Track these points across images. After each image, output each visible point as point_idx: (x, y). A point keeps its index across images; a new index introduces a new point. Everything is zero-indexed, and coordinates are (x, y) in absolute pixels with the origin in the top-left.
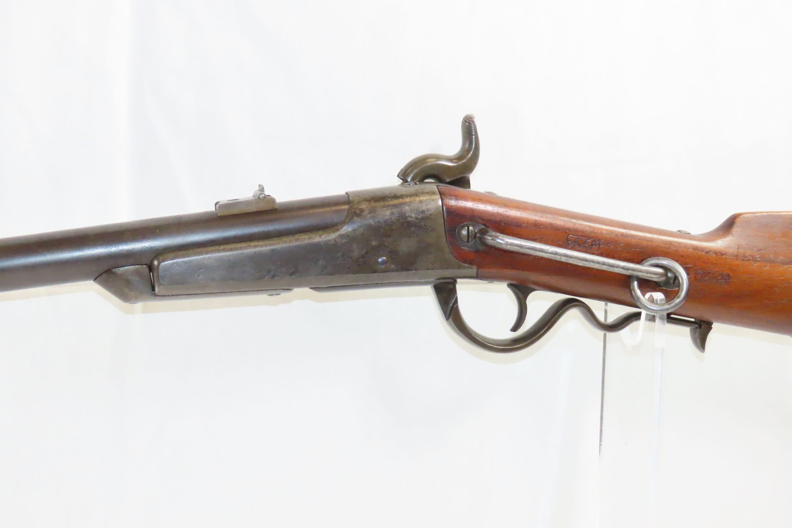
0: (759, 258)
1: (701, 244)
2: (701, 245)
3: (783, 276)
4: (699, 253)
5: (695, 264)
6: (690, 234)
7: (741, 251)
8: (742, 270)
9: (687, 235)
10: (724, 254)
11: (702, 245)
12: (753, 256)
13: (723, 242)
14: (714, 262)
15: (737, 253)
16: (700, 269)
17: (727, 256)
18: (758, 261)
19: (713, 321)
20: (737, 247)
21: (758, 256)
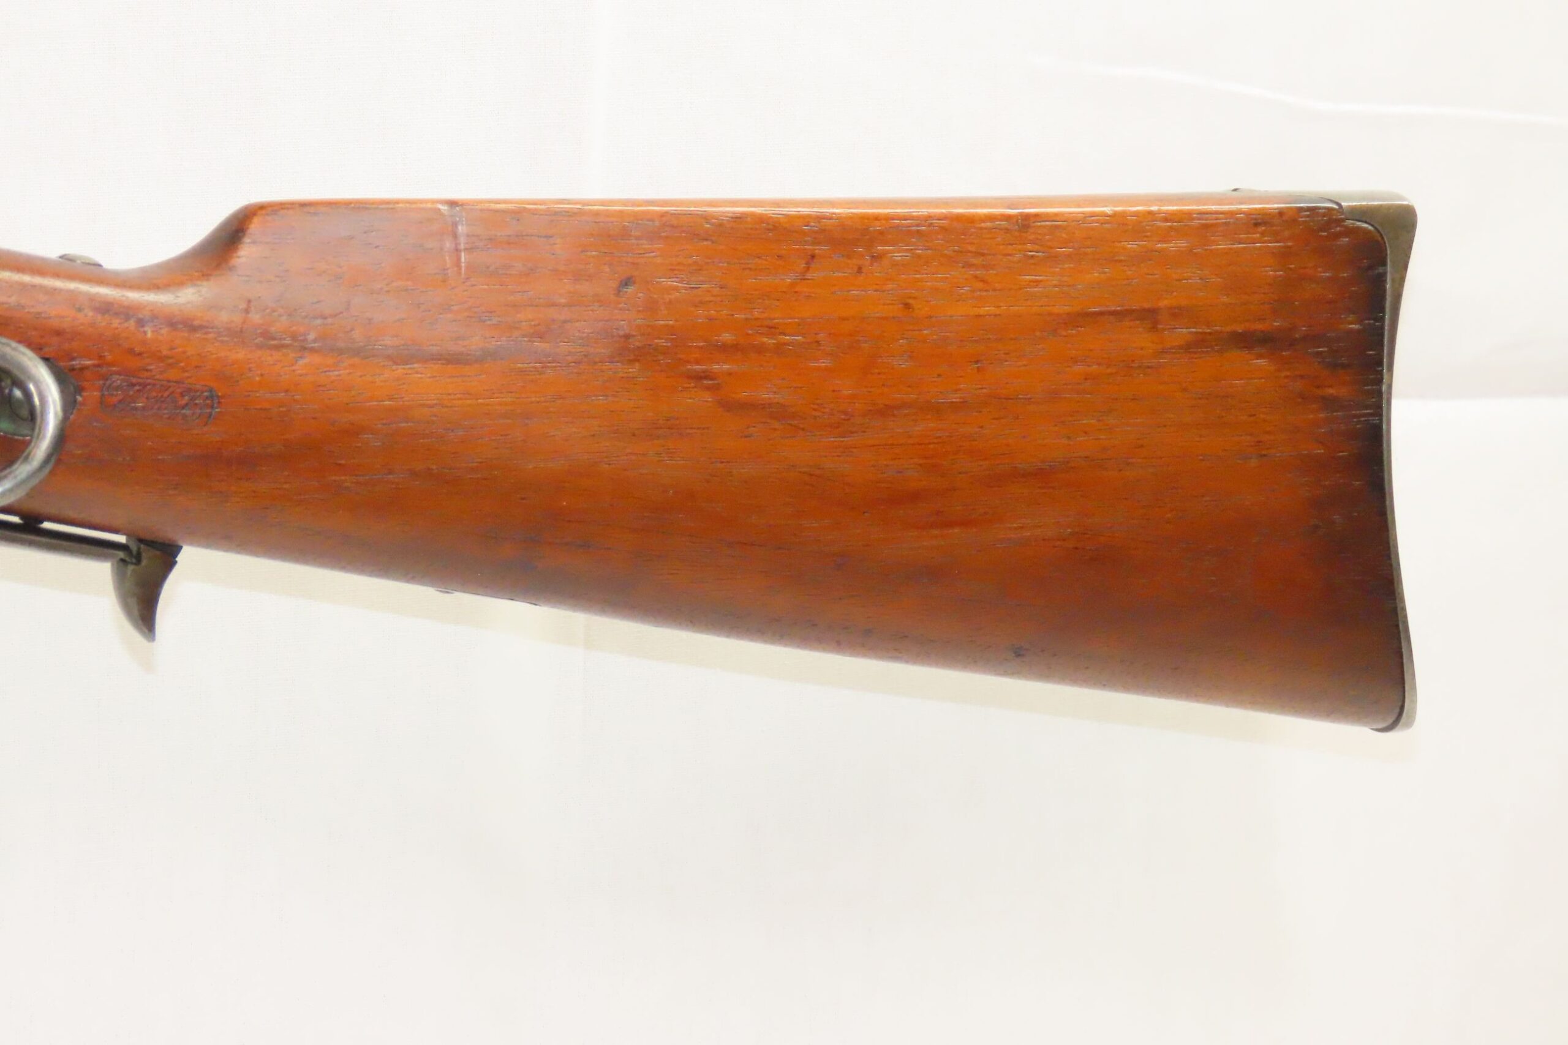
0: (315, 341)
1: (123, 296)
2: (124, 298)
3: (391, 399)
4: (116, 323)
5: (101, 357)
6: (100, 266)
7: (256, 317)
8: (257, 379)
9: (92, 272)
10: (201, 327)
11: (127, 297)
12: (294, 337)
13: (199, 291)
14: (165, 352)
15: (244, 322)
16: (119, 373)
17: (210, 333)
18: (313, 350)
19: (180, 543)
20: (243, 306)
21: (311, 336)
